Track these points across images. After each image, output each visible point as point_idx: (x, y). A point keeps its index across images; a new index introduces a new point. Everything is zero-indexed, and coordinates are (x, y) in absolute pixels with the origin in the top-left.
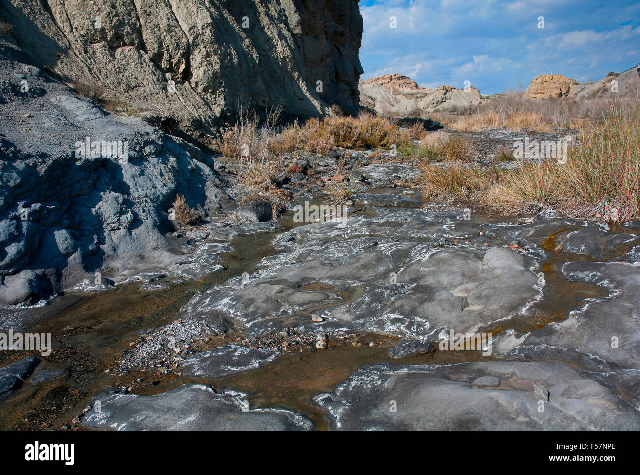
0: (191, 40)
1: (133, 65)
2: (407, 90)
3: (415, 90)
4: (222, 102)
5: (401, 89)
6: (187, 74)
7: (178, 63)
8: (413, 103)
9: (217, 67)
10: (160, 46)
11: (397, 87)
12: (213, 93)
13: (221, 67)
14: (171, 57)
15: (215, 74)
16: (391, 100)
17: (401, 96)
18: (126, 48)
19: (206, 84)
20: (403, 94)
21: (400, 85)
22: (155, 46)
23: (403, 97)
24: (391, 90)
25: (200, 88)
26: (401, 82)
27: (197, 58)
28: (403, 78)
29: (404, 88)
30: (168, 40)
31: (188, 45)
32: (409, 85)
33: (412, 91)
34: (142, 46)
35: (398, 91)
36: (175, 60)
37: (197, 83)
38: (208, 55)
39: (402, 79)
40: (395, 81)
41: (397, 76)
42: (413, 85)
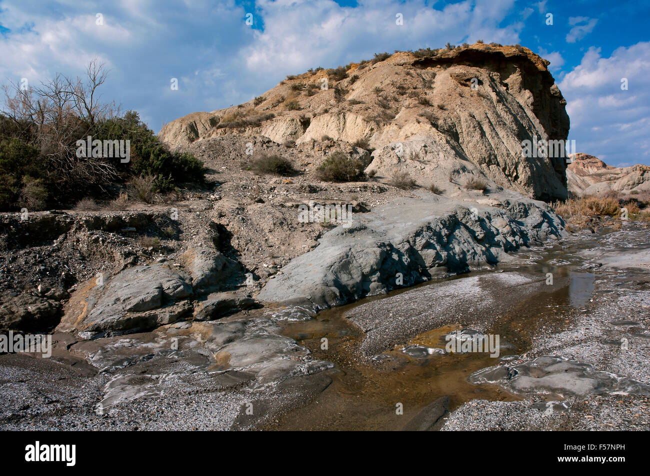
0: (517, 160)
1: (498, 173)
2: (593, 170)
3: (603, 170)
4: (533, 191)
5: (585, 170)
6: (517, 177)
7: (513, 172)
8: (606, 185)
9: (529, 173)
10: (505, 164)
11: (581, 167)
12: (528, 186)
13: (531, 173)
14: (510, 169)
15: (529, 177)
16: (579, 182)
17: (587, 177)
18: (493, 166)
19: (525, 182)
20: (589, 175)
21: (584, 165)
22: (504, 164)
23: (590, 178)
24: (575, 171)
25: (522, 184)
26: (586, 161)
27: (520, 168)
28: (588, 157)
29: (589, 168)
30: (508, 161)
31: (516, 163)
32: (596, 164)
33: (600, 172)
34: (498, 165)
35: (583, 172)
36: (511, 171)
37: (521, 181)
38: (525, 167)
39: (586, 159)
40: (579, 161)
41: (580, 155)
42: (600, 164)
